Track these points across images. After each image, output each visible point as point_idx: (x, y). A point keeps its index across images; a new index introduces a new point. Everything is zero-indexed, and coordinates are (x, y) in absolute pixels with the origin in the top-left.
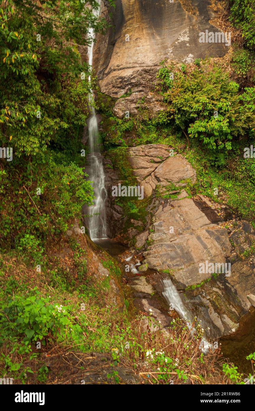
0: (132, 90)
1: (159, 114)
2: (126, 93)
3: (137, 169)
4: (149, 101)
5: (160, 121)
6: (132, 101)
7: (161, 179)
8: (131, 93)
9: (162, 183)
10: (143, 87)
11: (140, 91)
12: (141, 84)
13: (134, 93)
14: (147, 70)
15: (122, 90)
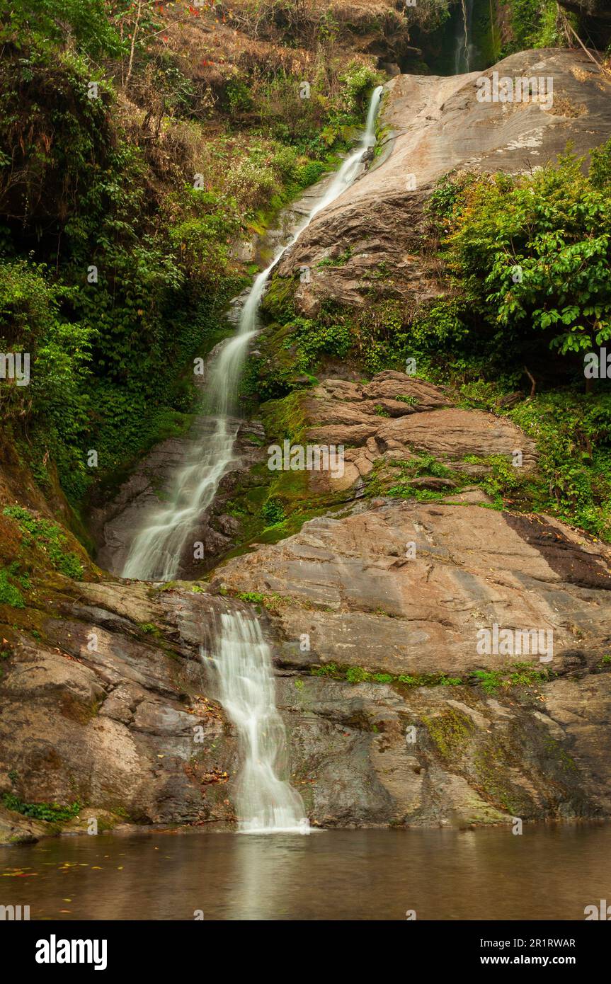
0: (353, 249)
1: (432, 306)
2: (334, 256)
3: (323, 424)
4: (402, 276)
5: (439, 331)
6: (350, 276)
7: (391, 443)
8: (349, 257)
9: (390, 453)
10: (384, 238)
11: (376, 249)
12: (377, 232)
13: (358, 256)
14: (400, 199)
15: (323, 250)
